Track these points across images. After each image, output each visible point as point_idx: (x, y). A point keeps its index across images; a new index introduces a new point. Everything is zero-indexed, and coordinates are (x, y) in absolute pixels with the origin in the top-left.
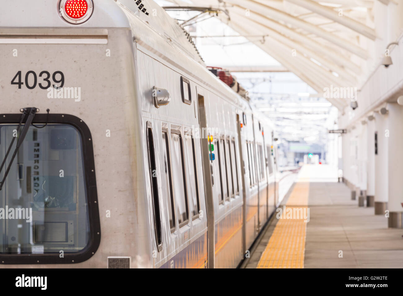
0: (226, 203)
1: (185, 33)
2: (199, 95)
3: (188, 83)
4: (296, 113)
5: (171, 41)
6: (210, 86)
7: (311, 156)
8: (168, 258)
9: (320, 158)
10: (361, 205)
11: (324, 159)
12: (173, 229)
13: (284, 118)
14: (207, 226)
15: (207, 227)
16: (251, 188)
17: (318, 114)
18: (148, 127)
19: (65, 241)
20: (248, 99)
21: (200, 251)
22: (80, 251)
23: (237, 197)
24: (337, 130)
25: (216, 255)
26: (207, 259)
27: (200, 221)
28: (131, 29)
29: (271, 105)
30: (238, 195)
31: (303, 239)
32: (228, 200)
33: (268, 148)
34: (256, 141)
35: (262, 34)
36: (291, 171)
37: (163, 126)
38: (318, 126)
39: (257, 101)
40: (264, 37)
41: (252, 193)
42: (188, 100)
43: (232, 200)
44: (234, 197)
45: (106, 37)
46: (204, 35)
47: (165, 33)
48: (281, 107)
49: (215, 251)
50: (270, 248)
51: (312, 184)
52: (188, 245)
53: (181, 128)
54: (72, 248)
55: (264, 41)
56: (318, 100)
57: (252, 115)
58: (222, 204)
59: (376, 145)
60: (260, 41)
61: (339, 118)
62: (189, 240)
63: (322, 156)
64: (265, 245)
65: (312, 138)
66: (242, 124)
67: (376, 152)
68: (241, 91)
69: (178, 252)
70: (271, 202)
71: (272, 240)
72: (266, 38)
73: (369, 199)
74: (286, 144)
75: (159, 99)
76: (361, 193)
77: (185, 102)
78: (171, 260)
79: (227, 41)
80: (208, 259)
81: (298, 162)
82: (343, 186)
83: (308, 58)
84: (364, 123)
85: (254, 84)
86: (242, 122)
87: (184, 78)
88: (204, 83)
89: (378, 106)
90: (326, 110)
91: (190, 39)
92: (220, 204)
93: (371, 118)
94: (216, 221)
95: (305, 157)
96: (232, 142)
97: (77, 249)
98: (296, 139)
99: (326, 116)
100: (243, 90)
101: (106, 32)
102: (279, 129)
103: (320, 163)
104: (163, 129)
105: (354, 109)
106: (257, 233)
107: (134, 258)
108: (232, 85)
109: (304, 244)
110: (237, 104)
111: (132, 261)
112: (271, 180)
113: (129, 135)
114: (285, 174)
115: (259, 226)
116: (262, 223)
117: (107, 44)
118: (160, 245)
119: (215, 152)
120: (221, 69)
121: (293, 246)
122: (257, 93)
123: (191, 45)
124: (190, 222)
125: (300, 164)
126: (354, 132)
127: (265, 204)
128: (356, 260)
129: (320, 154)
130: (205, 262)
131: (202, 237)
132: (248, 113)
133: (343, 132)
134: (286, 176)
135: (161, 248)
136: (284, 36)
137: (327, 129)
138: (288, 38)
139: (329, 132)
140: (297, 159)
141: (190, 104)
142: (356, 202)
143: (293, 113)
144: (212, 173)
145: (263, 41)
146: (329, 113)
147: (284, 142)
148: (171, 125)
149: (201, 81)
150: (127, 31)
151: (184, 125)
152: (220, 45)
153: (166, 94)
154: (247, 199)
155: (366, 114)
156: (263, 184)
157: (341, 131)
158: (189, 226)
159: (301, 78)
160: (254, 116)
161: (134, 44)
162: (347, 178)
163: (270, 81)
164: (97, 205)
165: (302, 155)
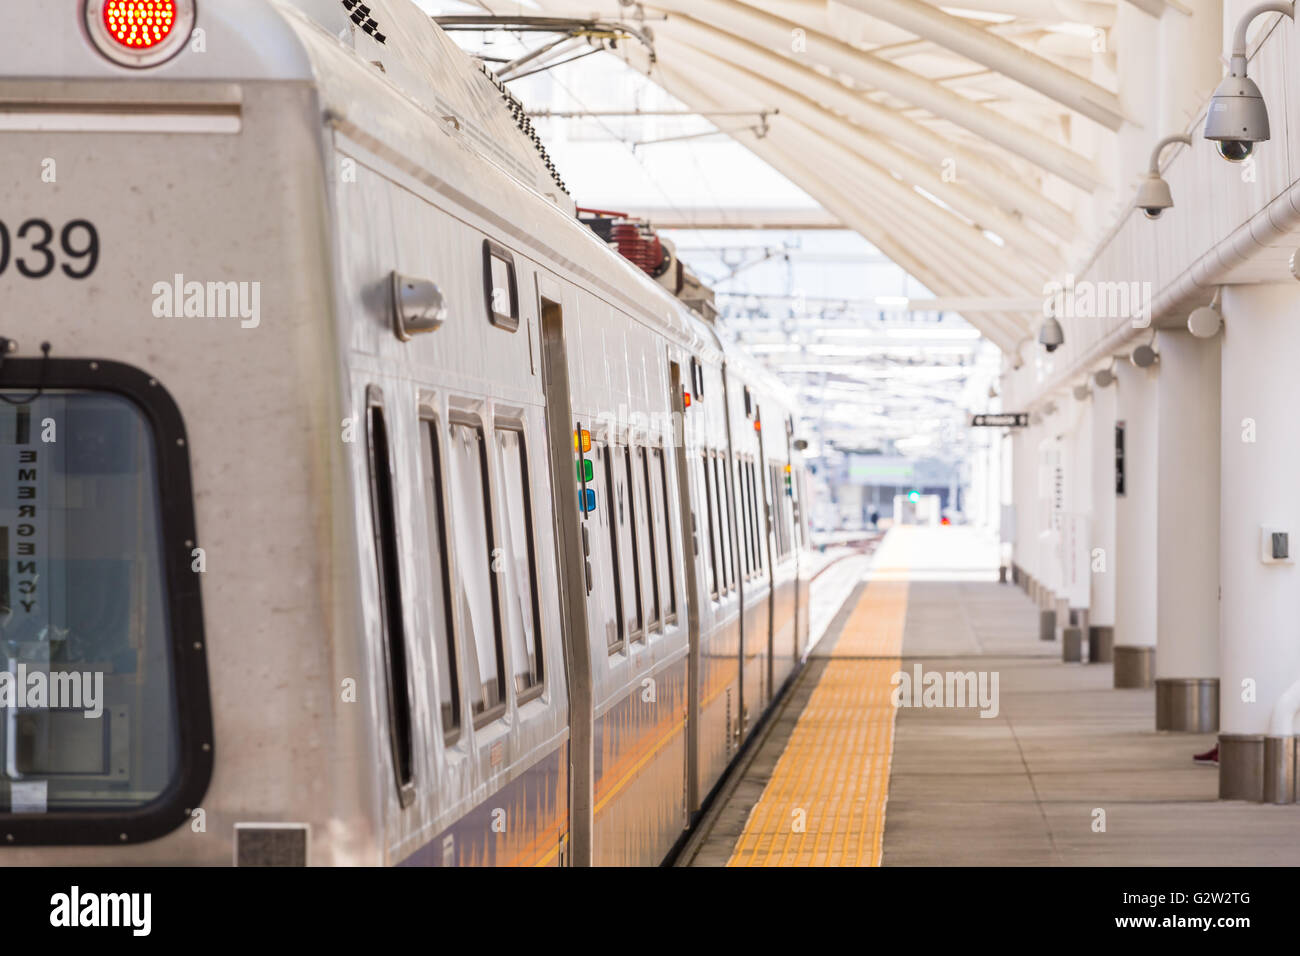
0: (634, 649)
1: (507, 103)
2: (543, 299)
3: (509, 260)
4: (871, 360)
5: (457, 125)
6: (582, 272)
7: (914, 497)
8: (433, 827)
9: (944, 504)
10: (1070, 656)
11: (959, 508)
12: (453, 733)
13: (830, 376)
14: (569, 724)
15: (567, 728)
16: (717, 600)
17: (938, 364)
18: (374, 403)
19: (100, 769)
20: (711, 315)
21: (543, 807)
22: (148, 804)
23: (669, 629)
24: (997, 416)
25: (595, 815)
26: (566, 829)
27: (544, 707)
28: (318, 86)
29: (788, 333)
30: (674, 622)
31: (884, 764)
32: (640, 640)
33: (774, 472)
34: (734, 449)
35: (760, 107)
36: (852, 544)
37: (425, 401)
38: (940, 401)
39: (744, 323)
40: (763, 116)
41: (719, 615)
42: (509, 315)
43: (652, 639)
44: (658, 631)
45: (234, 109)
46: (575, 108)
47: (438, 100)
48: (820, 341)
49: (595, 805)
50: (777, 794)
51: (916, 587)
52: (503, 784)
53: (484, 406)
54: (119, 795)
55: (766, 128)
56: (940, 318)
57: (724, 365)
58: (620, 651)
59: (1120, 465)
60: (754, 128)
61: (1002, 377)
62: (507, 770)
63: (952, 500)
64: (762, 782)
65: (918, 440)
66: (688, 395)
67: (1120, 488)
68: (687, 289)
69: (469, 809)
70: (783, 645)
71: (782, 766)
72: (771, 119)
73: (1097, 635)
74: (836, 459)
75: (409, 312)
76: (1073, 619)
77: (498, 322)
78: (445, 834)
79: (649, 127)
80: (569, 830)
81: (875, 518)
82: (1016, 593)
83: (906, 184)
84: (1082, 393)
85: (734, 268)
86: (688, 389)
87: (496, 247)
88: (564, 262)
89: (1125, 341)
90: (966, 351)
91: (522, 122)
92: (611, 653)
93: (1105, 378)
94: (597, 708)
95: (898, 500)
96: (655, 454)
97: (139, 796)
98: (870, 445)
99: (966, 371)
100: (697, 286)
101: (235, 94)
102: (814, 411)
103: (945, 520)
104: (423, 409)
105: (1050, 348)
106: (736, 746)
107: (320, 828)
108: (659, 272)
109: (887, 779)
110: (672, 330)
111: (315, 837)
112: (783, 574)
113: (307, 429)
114: (831, 554)
115: (741, 722)
116: (754, 712)
117: (239, 134)
118: (410, 785)
119: (597, 484)
120: (625, 216)
121: (852, 787)
122: (745, 296)
123: (526, 139)
124: (511, 708)
125: (882, 523)
126: (1050, 421)
127: (765, 651)
128: (1050, 835)
129: (944, 493)
130: (560, 839)
131: (552, 758)
132: (709, 360)
133: (1017, 423)
134: (840, 559)
135: (412, 794)
136: (829, 112)
137: (967, 411)
138: (844, 119)
139: (971, 421)
140: (871, 509)
141: (514, 328)
142: (1057, 647)
143: (858, 362)
144: (586, 553)
145: (760, 131)
146: (973, 361)
147: (828, 451)
148: (451, 397)
149: (553, 256)
150: (305, 94)
151: (495, 397)
152: (623, 141)
153: (431, 296)
154: (702, 636)
155: (1089, 364)
156: (756, 586)
157: (1012, 420)
158: (506, 724)
159: (884, 251)
160: (729, 368)
161: (327, 133)
162: (1028, 567)
163: (787, 258)
164: (202, 655)
165: (887, 493)
